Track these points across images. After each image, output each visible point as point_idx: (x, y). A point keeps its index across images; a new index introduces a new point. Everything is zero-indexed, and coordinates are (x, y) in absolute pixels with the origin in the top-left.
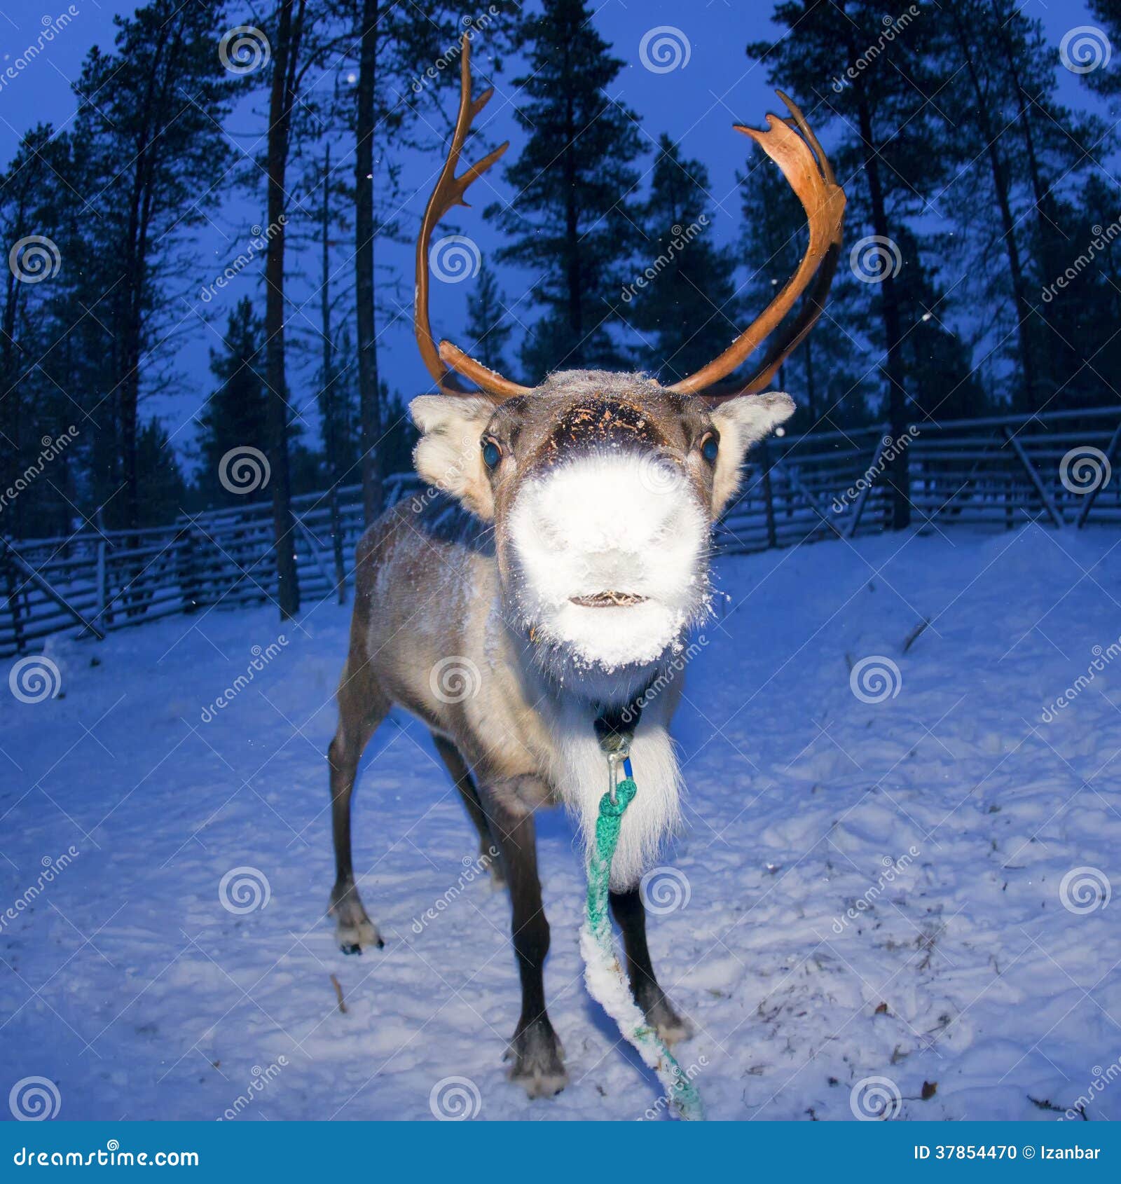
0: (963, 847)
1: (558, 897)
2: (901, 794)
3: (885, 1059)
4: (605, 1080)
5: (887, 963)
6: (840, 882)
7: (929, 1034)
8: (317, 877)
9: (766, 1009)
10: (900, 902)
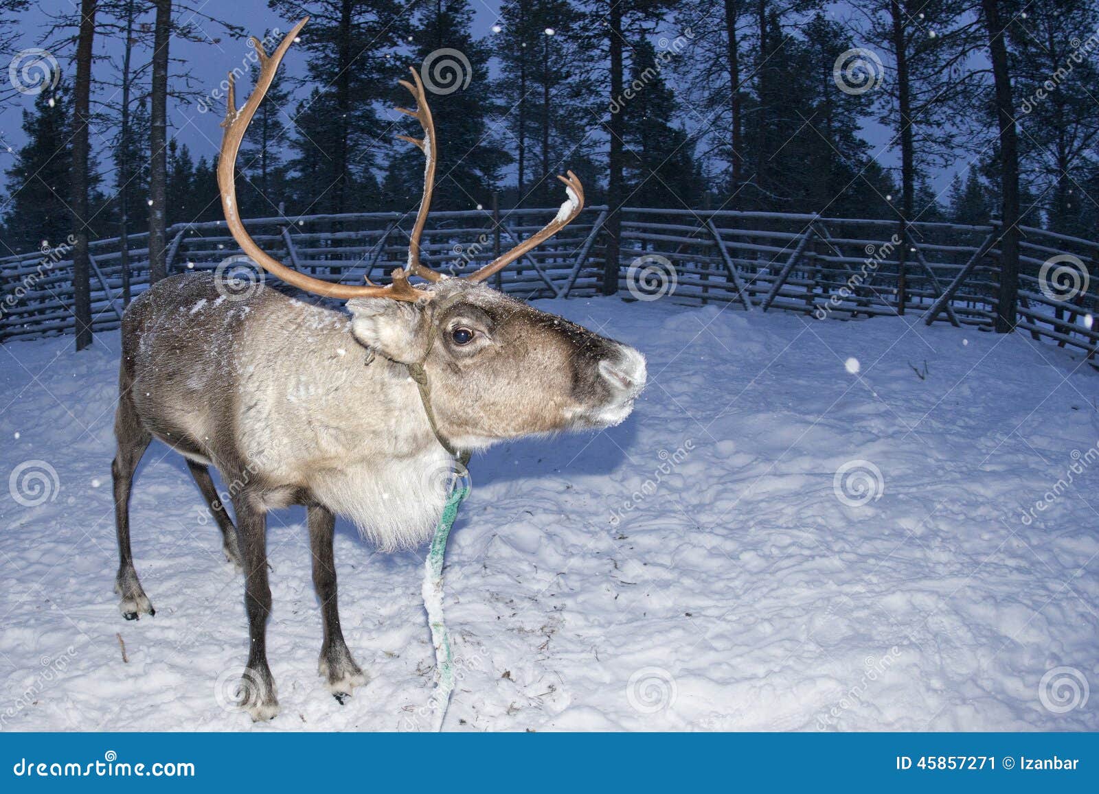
0: (593, 563)
1: (284, 578)
2: (552, 518)
3: (503, 710)
4: (305, 710)
5: (516, 642)
6: (491, 580)
7: (539, 697)
8: (106, 563)
9: (422, 667)
10: (533, 599)
